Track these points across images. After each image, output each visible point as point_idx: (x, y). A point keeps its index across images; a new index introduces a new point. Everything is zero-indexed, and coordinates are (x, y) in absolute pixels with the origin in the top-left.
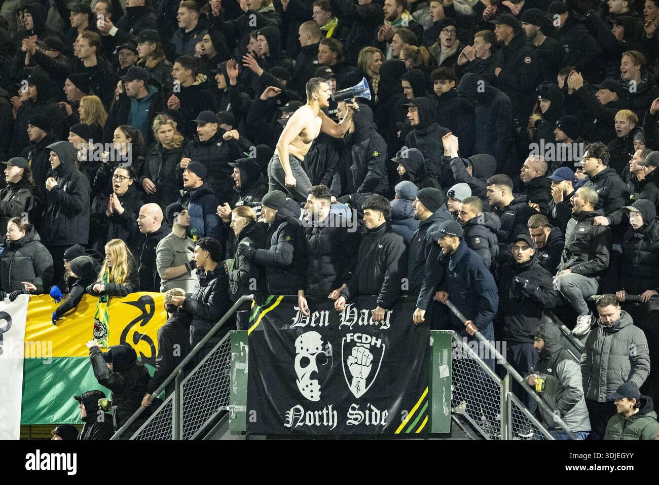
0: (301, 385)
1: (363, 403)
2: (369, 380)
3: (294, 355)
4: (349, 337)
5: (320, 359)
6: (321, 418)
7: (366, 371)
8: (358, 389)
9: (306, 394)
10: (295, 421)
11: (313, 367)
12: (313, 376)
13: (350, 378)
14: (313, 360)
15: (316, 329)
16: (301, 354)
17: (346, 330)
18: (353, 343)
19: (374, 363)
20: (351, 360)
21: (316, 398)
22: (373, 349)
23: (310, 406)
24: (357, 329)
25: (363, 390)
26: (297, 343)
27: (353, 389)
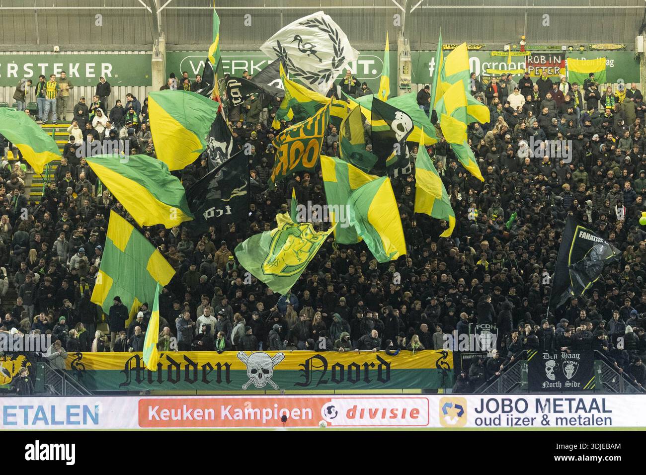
0: (548, 376)
1: (571, 381)
2: (572, 374)
3: (545, 367)
4: (565, 362)
5: (554, 368)
6: (555, 385)
7: (572, 372)
8: (569, 376)
9: (550, 378)
10: (546, 386)
11: (552, 370)
12: (552, 373)
13: (566, 373)
14: (552, 369)
15: (553, 359)
16: (547, 367)
17: (564, 360)
18: (567, 364)
19: (575, 369)
20: (566, 368)
21: (554, 379)
22: (574, 365)
23: (550, 381)
24: (568, 359)
25: (571, 377)
26: (546, 364)
27: (567, 377)
